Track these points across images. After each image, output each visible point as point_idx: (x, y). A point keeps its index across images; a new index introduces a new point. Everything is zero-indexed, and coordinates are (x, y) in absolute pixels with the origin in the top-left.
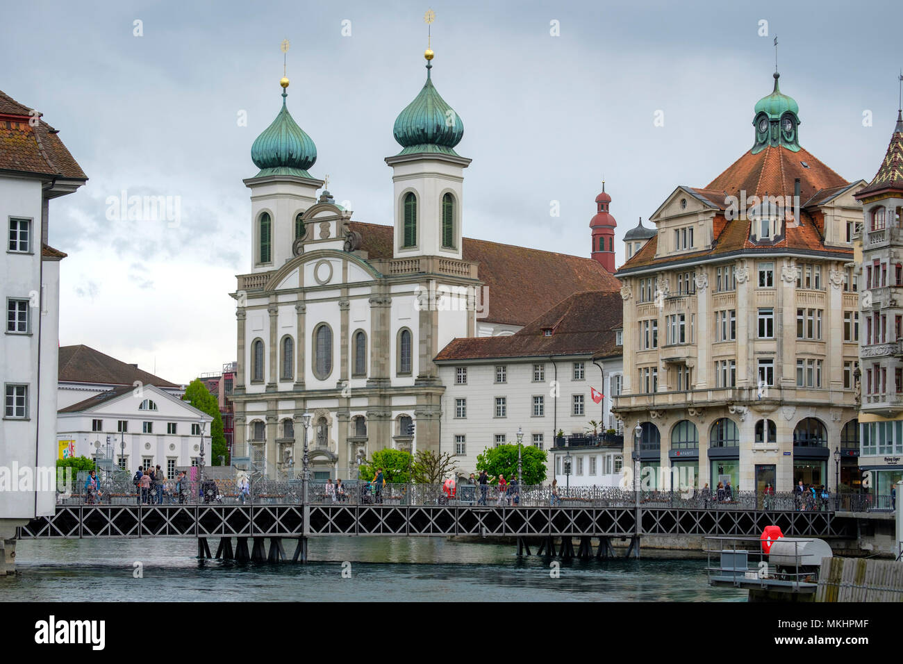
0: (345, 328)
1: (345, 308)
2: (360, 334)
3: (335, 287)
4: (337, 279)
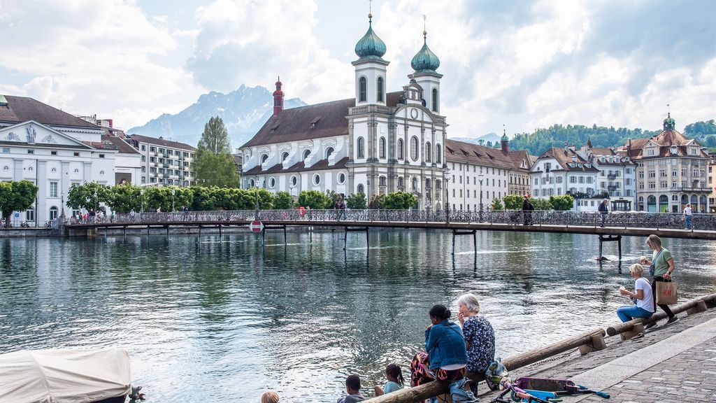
0: (423, 140)
1: (423, 131)
2: (428, 143)
3: (418, 121)
4: (419, 118)
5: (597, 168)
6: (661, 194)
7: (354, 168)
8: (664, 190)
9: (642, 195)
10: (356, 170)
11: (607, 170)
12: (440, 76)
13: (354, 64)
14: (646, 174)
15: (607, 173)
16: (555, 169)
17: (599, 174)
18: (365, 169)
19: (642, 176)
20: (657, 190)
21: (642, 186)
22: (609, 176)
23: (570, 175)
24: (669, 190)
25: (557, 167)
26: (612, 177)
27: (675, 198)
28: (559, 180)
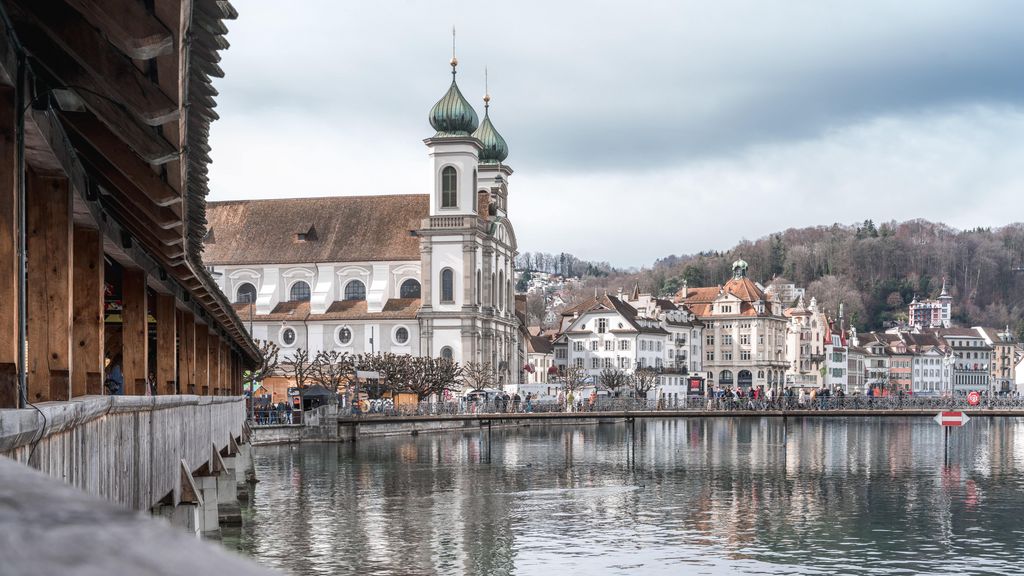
0: (506, 277)
1: (506, 262)
2: (509, 283)
3: (504, 245)
4: (504, 241)
5: (666, 329)
6: (741, 369)
7: (432, 319)
8: (745, 363)
9: (711, 370)
10: (437, 323)
11: (674, 331)
12: (508, 171)
13: (433, 142)
14: (717, 340)
15: (675, 337)
16: (617, 328)
17: (667, 338)
18: (458, 322)
19: (711, 342)
20: (736, 364)
21: (711, 357)
22: (677, 340)
23: (642, 337)
24: (755, 363)
25: (620, 325)
26: (681, 342)
27: (761, 375)
28: (624, 346)
